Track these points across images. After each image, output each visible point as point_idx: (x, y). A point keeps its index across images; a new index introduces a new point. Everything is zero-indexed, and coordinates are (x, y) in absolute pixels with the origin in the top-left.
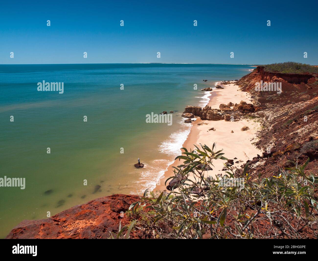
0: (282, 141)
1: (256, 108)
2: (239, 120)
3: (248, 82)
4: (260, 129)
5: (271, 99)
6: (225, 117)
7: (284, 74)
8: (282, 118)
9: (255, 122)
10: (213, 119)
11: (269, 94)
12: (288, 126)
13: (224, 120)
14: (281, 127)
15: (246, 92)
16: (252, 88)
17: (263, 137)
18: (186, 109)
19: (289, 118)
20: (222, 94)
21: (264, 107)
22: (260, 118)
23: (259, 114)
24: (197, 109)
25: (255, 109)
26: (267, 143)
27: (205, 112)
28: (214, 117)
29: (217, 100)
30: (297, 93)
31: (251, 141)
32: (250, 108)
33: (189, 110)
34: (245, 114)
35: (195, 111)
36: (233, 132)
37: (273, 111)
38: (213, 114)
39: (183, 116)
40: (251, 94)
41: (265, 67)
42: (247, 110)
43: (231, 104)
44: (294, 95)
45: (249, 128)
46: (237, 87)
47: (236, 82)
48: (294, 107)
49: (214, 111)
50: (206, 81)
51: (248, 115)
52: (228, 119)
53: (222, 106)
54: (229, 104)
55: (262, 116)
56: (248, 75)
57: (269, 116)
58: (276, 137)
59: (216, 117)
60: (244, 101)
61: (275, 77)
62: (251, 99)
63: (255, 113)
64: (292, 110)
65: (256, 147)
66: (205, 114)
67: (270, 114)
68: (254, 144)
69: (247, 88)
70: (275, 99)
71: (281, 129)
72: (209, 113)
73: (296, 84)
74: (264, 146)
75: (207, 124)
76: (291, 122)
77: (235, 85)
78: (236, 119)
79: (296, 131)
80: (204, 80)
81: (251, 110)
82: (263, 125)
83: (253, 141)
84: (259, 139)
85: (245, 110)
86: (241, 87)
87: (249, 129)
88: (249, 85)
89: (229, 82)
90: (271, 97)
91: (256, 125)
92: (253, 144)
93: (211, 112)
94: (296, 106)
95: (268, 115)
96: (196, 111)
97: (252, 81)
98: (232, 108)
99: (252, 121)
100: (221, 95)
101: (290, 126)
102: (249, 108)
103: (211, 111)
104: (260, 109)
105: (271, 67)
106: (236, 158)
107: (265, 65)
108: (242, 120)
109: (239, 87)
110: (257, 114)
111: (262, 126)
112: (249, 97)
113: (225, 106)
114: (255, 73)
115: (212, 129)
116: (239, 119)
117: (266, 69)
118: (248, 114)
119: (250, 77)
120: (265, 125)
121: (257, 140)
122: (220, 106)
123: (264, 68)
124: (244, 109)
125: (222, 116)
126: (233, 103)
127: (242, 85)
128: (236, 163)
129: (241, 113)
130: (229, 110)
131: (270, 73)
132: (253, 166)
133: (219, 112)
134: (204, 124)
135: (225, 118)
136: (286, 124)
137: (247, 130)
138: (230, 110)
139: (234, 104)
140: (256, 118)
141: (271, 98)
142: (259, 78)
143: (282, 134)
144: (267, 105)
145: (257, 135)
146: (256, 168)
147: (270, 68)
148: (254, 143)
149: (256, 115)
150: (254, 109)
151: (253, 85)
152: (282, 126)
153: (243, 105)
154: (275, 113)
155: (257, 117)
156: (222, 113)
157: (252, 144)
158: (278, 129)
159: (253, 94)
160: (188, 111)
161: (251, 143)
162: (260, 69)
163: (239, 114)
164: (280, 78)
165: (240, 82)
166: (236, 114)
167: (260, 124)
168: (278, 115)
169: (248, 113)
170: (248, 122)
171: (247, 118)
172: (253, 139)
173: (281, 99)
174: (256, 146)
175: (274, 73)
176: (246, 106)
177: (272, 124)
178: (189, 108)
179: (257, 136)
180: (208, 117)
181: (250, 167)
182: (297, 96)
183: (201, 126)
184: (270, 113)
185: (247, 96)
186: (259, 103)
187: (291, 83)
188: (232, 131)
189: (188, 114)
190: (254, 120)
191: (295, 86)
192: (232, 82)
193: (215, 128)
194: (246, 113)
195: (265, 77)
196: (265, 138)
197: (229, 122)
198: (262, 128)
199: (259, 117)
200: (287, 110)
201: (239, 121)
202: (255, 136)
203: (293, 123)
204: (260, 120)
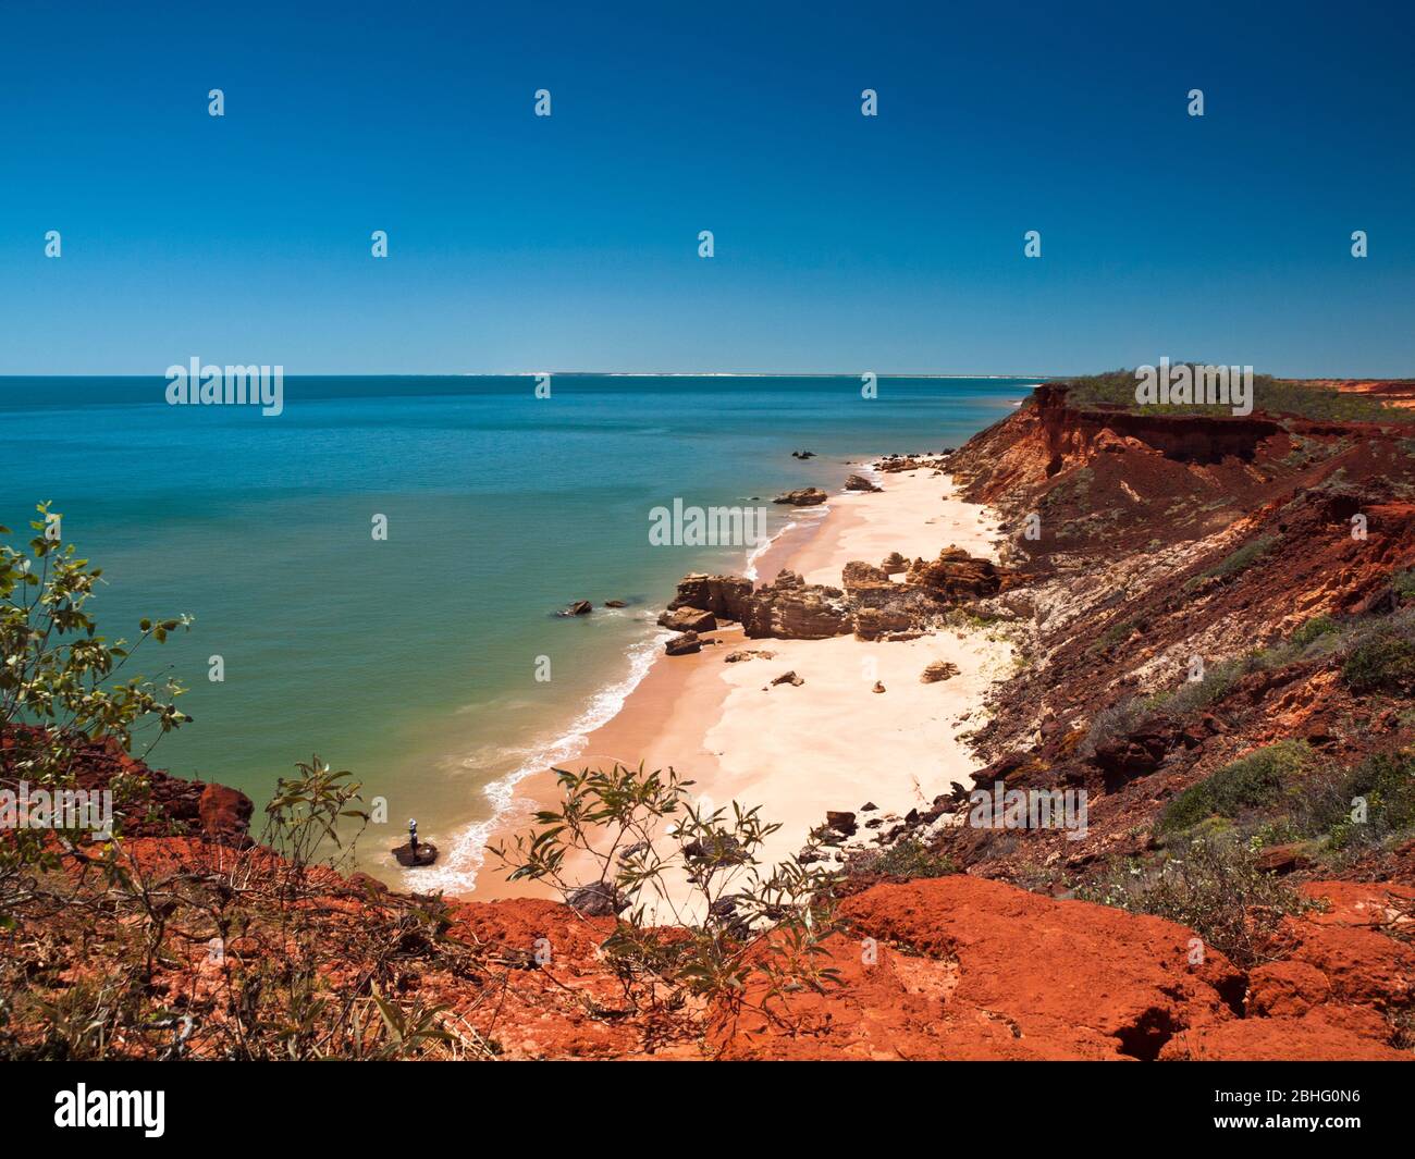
0: (1070, 720)
1: (1005, 575)
2: (919, 632)
3: (993, 460)
4: (1007, 671)
5: (1078, 534)
6: (857, 620)
7: (1144, 418)
8: (1096, 618)
9: (993, 640)
10: (799, 634)
11: (1082, 511)
12: (1110, 651)
13: (851, 637)
14: (1082, 659)
15: (982, 507)
16: (1009, 484)
17: (1005, 705)
18: (683, 588)
19: (1120, 616)
20: (867, 517)
21: (1045, 571)
22: (1017, 622)
23: (1013, 602)
24: (732, 586)
25: (1000, 582)
26: (1016, 731)
27: (764, 600)
28: (803, 625)
29: (841, 543)
30: (1195, 506)
31: (954, 725)
32: (977, 580)
33: (695, 594)
34: (948, 604)
35: (723, 599)
36: (880, 689)
37: (1071, 590)
38: (799, 608)
39: (663, 622)
40: (1000, 515)
41: (1069, 390)
42: (965, 586)
43: (897, 563)
44: (1180, 514)
45: (959, 669)
46: (947, 483)
47: (943, 461)
48: (1155, 565)
49: (808, 593)
50: (806, 456)
51: (965, 610)
52: (868, 632)
53: (855, 571)
54: (889, 562)
55: (1025, 610)
56: (997, 427)
57: (1049, 611)
58: (1054, 704)
59: (816, 623)
60: (960, 545)
61: (1105, 432)
62: (996, 538)
63: (996, 599)
64: (1144, 580)
65: (974, 751)
66: (766, 610)
67: (1055, 600)
68: (967, 740)
69: (986, 485)
70: (1097, 535)
71: (1082, 667)
72: (781, 607)
73: (1204, 467)
74: (1005, 745)
75: (768, 656)
76: (1124, 631)
77: (936, 474)
78: (905, 629)
79: (1133, 673)
80: (795, 454)
81: (983, 584)
82: (1024, 655)
83: (966, 727)
84: (990, 714)
85: (957, 586)
86: (963, 483)
87: (959, 674)
88: (995, 472)
89: (912, 461)
90: (1078, 527)
91: (993, 654)
92: (962, 741)
93: (793, 601)
94: (1159, 563)
95: (1047, 607)
96: (726, 597)
97: (1011, 456)
98: (898, 578)
99: (978, 637)
100: (862, 522)
101: (1118, 649)
102: (972, 577)
103: (794, 595)
104: (1024, 580)
105: (1098, 388)
106: (870, 807)
107: (1071, 380)
108: (934, 635)
109: (954, 483)
110: (1005, 604)
111: (1020, 658)
112: (989, 530)
113: (866, 572)
114: (1027, 417)
115: (788, 678)
116: (923, 628)
117: (1075, 395)
118: (964, 603)
119: (1003, 434)
120: (1029, 655)
121: (980, 724)
122: (844, 572)
123: (1068, 394)
124: (951, 584)
125: (843, 619)
126: (905, 558)
127: (967, 472)
128: (867, 826)
129: (930, 603)
130: (880, 588)
131: (1086, 416)
132: (921, 835)
133: (831, 601)
134: (755, 655)
135: (854, 625)
136: (1101, 644)
137: (949, 677)
138: (885, 590)
139: (913, 562)
140: (999, 623)
141: (1080, 530)
142: (1039, 438)
143: (1077, 689)
144: (1056, 560)
145: (989, 700)
146: (932, 840)
147: (1093, 394)
148: (964, 737)
149: (1000, 608)
150: (997, 583)
151: (1014, 472)
152: (1086, 654)
153: (947, 567)
154: (1076, 598)
155: (1005, 618)
156: (845, 603)
157: (957, 739)
158: (1070, 669)
159: (1009, 512)
160: (688, 596)
161: (954, 736)
162: (1049, 398)
163: (921, 604)
164: (1130, 440)
165: (960, 458)
166: (909, 606)
167: (1014, 647)
168: (1085, 608)
169: (965, 599)
170: (964, 641)
171: (957, 624)
172: (965, 718)
173: (1121, 532)
174: (972, 748)
175: (1103, 415)
176: (961, 570)
177: (1050, 647)
178: (695, 584)
179: (985, 705)
180: (776, 623)
181: (909, 840)
182: (1191, 518)
183: (738, 665)
184: (1055, 596)
185: (980, 522)
186: (1022, 553)
187: (1181, 461)
188: (879, 687)
189: (686, 610)
190: (989, 631)
191: (1198, 471)
192: (926, 458)
193: (799, 675)
194: (955, 600)
195: (1066, 435)
196: (1013, 712)
197: (873, 644)
198: (1016, 667)
199: (1011, 619)
200: (1121, 579)
201: (919, 636)
202: (975, 704)
203: (1131, 639)
204: (1014, 631)
